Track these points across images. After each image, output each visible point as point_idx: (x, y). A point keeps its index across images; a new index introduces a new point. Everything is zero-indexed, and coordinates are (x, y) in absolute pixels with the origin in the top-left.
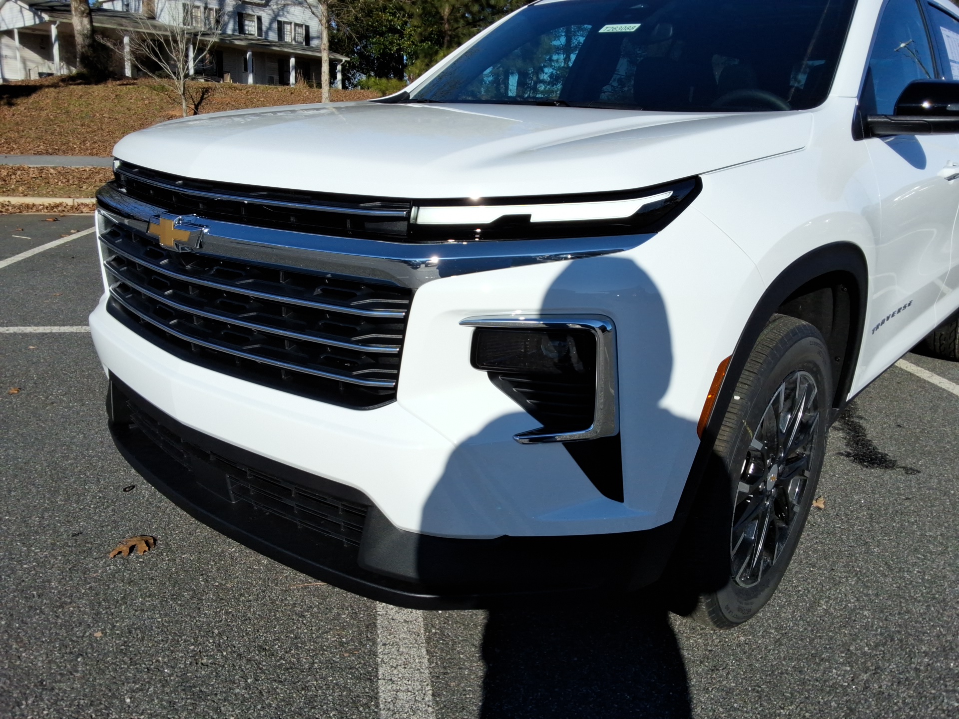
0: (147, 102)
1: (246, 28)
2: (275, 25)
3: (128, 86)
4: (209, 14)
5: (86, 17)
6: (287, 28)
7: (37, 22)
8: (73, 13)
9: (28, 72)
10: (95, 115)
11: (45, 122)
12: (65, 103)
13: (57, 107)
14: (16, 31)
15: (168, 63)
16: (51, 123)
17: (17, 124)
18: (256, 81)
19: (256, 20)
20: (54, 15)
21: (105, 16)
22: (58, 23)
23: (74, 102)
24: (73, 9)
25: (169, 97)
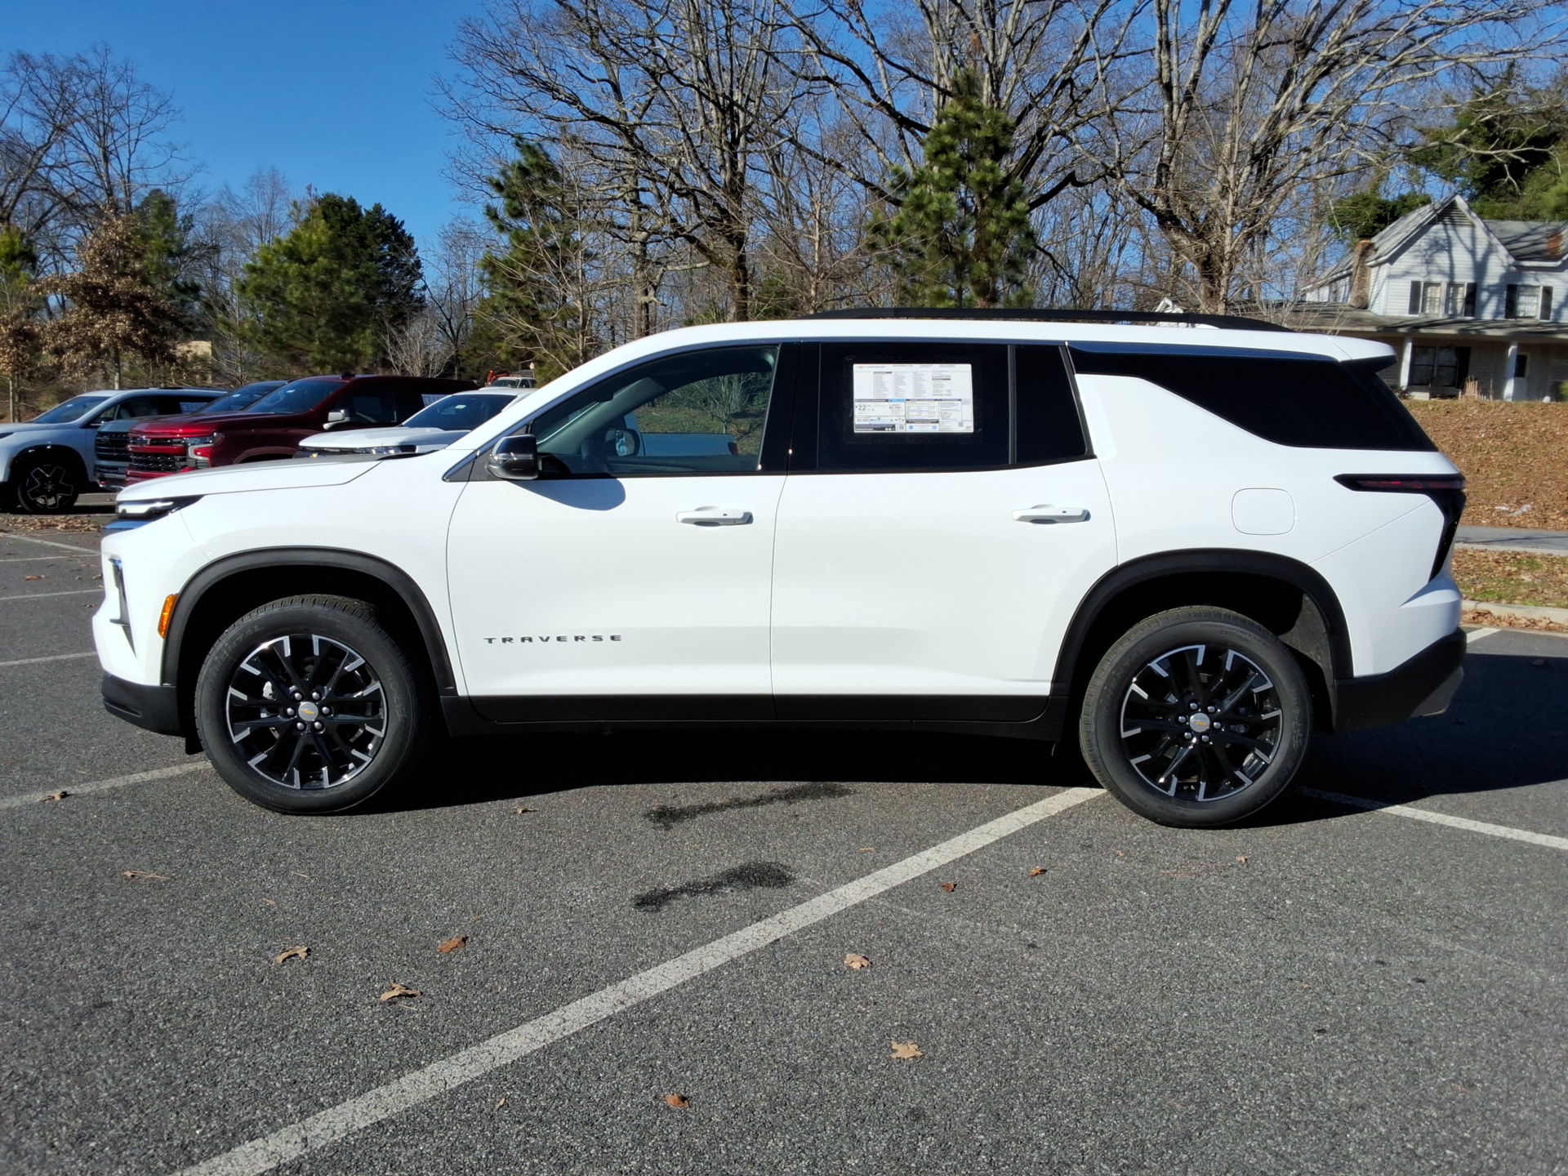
1: (1520, 307)
4: (1456, 293)
18: (1517, 395)
19: (1540, 294)
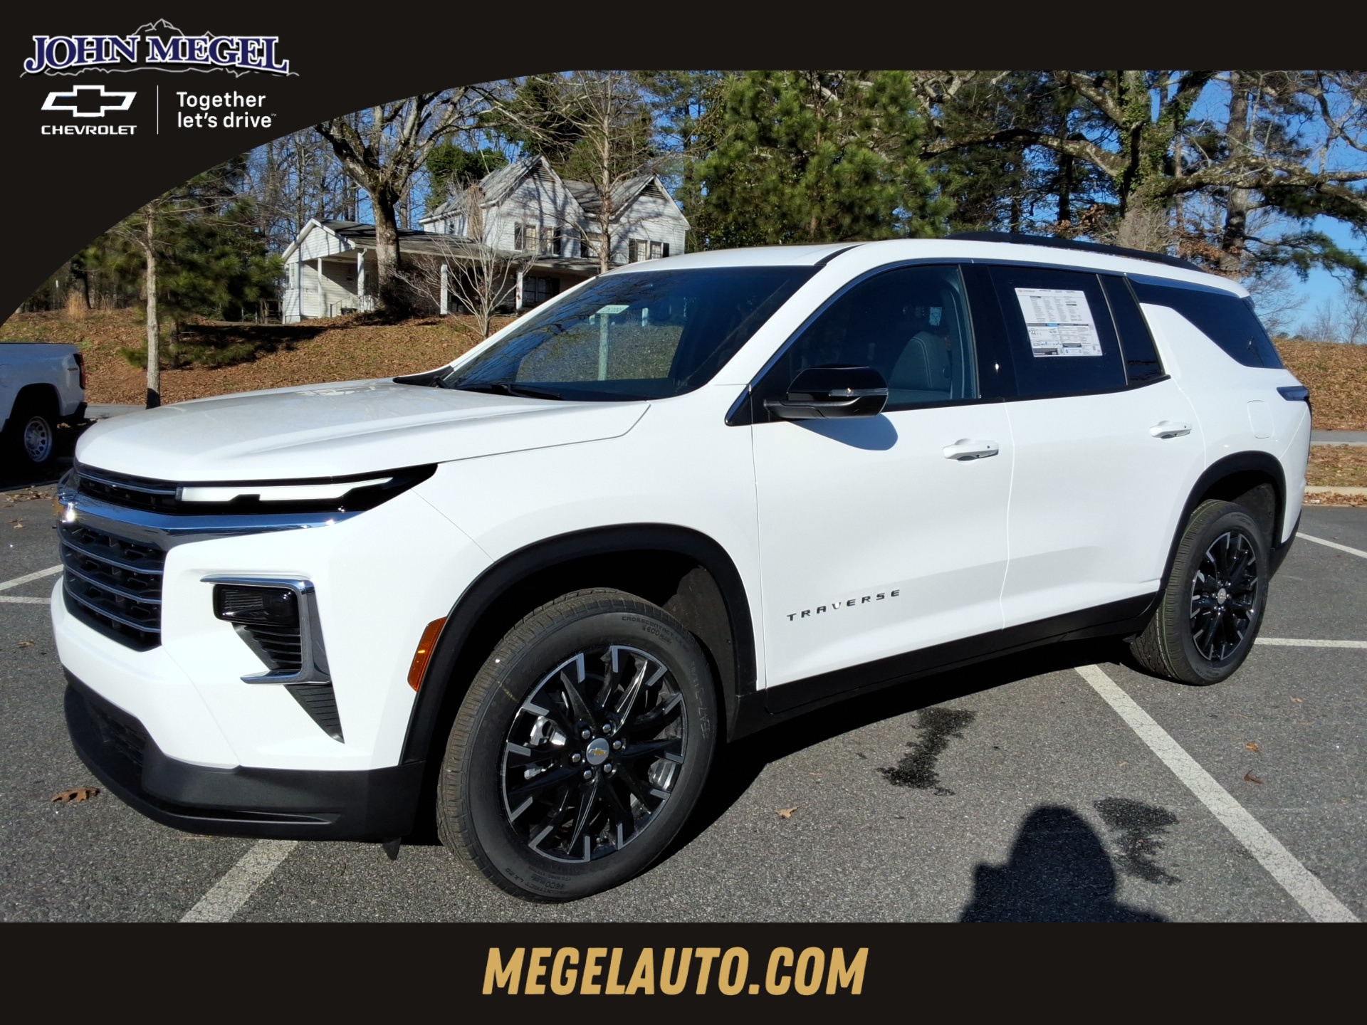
0: (445, 345)
1: (591, 249)
2: (625, 244)
3: (426, 326)
4: (546, 235)
5: (392, 244)
6: (642, 247)
7: (343, 250)
8: (378, 240)
9: (329, 308)
10: (384, 361)
11: (325, 370)
12: (350, 347)
13: (341, 352)
14: (320, 261)
15: (472, 300)
16: (332, 371)
17: (293, 372)
20: (362, 241)
21: (422, 240)
22: (365, 250)
23: (362, 345)
24: (378, 235)
25: (472, 339)
